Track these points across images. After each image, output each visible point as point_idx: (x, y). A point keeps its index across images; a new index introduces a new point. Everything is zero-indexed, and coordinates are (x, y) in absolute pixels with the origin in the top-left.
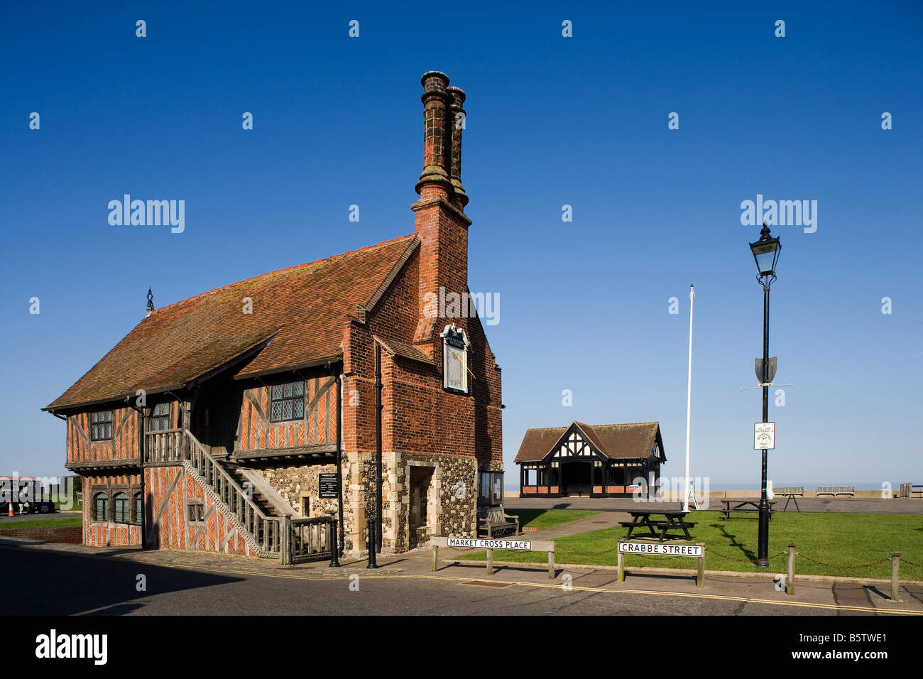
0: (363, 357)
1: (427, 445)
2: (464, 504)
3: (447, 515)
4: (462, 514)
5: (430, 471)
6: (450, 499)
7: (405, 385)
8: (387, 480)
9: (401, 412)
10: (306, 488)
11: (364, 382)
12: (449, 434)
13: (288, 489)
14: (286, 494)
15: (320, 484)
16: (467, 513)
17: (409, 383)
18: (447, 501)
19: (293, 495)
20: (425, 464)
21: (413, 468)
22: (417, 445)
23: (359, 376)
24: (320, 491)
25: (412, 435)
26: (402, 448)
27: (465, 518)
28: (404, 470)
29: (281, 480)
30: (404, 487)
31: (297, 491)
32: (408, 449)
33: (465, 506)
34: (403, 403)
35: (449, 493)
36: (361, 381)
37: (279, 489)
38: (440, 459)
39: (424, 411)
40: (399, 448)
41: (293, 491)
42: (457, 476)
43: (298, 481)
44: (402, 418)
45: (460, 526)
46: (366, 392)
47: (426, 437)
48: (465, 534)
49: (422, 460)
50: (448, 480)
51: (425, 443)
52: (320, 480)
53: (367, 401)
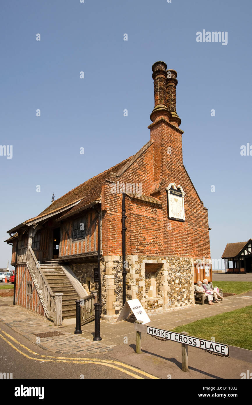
0: (114, 201)
1: (158, 251)
2: (185, 283)
3: (173, 291)
4: (184, 290)
5: (161, 265)
6: (174, 281)
7: (141, 216)
8: (129, 272)
9: (138, 231)
10: (89, 276)
11: (114, 215)
12: (173, 244)
13: (82, 276)
14: (81, 279)
15: (95, 274)
16: (188, 289)
17: (144, 214)
18: (173, 283)
19: (83, 279)
20: (155, 262)
21: (147, 265)
22: (151, 250)
23: (111, 211)
24: (95, 278)
25: (146, 244)
26: (139, 253)
27: (186, 292)
28: (140, 265)
29: (79, 271)
30: (141, 276)
31: (85, 277)
32: (143, 253)
33: (186, 285)
34: (139, 226)
35: (174, 278)
36: (112, 214)
37: (78, 276)
38: (167, 259)
39: (155, 230)
40: (136, 252)
41: (83, 277)
42: (180, 268)
43: (85, 272)
44: (139, 235)
45: (182, 297)
46: (116, 220)
47: (157, 246)
48: (186, 302)
49: (154, 259)
50: (173, 271)
51: (156, 249)
52: (95, 272)
53: (117, 226)
